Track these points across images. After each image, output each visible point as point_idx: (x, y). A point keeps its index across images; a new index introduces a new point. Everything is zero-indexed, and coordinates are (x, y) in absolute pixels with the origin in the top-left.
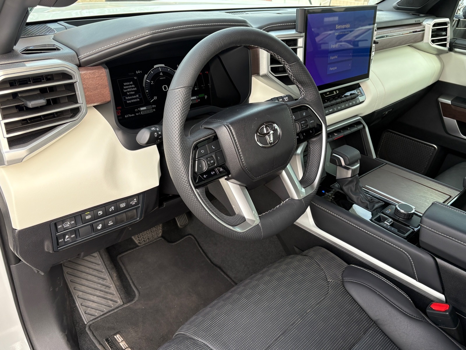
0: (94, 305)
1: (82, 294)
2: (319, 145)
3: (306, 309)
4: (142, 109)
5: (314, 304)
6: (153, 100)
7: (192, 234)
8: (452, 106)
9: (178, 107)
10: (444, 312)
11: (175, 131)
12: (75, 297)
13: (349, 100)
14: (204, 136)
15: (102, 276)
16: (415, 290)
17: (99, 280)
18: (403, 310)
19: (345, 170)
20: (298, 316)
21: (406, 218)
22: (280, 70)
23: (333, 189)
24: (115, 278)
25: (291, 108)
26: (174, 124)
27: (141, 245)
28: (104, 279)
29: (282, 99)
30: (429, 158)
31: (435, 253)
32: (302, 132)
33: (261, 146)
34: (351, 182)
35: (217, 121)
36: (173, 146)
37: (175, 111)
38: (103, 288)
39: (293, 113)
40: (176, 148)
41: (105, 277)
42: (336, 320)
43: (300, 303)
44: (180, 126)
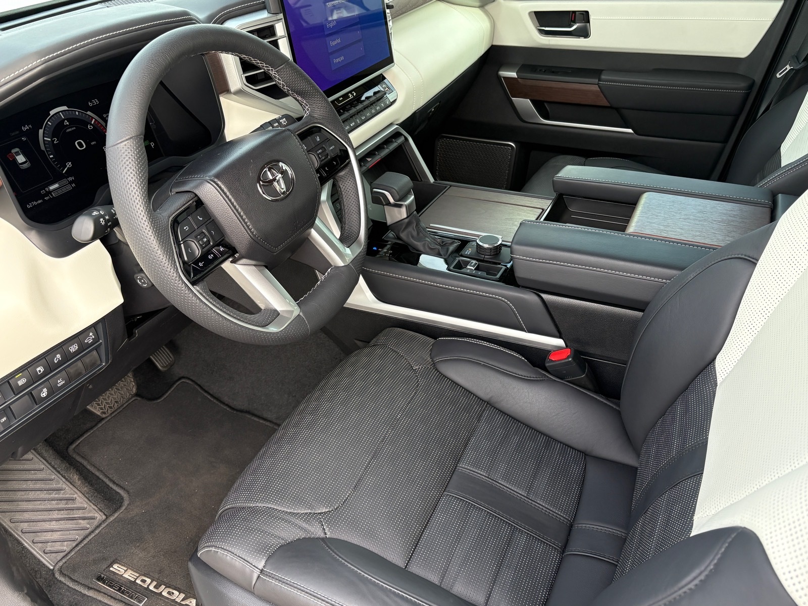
0: (56, 536)
1: (28, 526)
2: (351, 180)
3: (395, 414)
4: (52, 188)
5: (404, 405)
6: (66, 169)
7: (185, 376)
8: (519, 80)
9: (131, 171)
10: (565, 359)
11: (138, 207)
12: (18, 535)
13: (374, 103)
14: (182, 205)
15: (54, 486)
16: (527, 344)
17: (50, 494)
18: (518, 375)
19: (396, 209)
20: (386, 427)
21: (493, 254)
22: (259, 78)
23: (388, 241)
24: (78, 483)
25: (297, 133)
26: (133, 196)
27: (107, 415)
28: (58, 490)
29: (278, 123)
30: (509, 163)
31: (538, 288)
32: (322, 167)
33: (270, 199)
34: (409, 224)
35: (194, 177)
36: (141, 230)
37: (128, 177)
38: (62, 505)
39: (302, 140)
40: (146, 232)
41: (59, 486)
42: (438, 416)
43: (385, 410)
44: (142, 198)
